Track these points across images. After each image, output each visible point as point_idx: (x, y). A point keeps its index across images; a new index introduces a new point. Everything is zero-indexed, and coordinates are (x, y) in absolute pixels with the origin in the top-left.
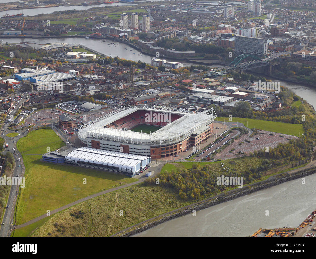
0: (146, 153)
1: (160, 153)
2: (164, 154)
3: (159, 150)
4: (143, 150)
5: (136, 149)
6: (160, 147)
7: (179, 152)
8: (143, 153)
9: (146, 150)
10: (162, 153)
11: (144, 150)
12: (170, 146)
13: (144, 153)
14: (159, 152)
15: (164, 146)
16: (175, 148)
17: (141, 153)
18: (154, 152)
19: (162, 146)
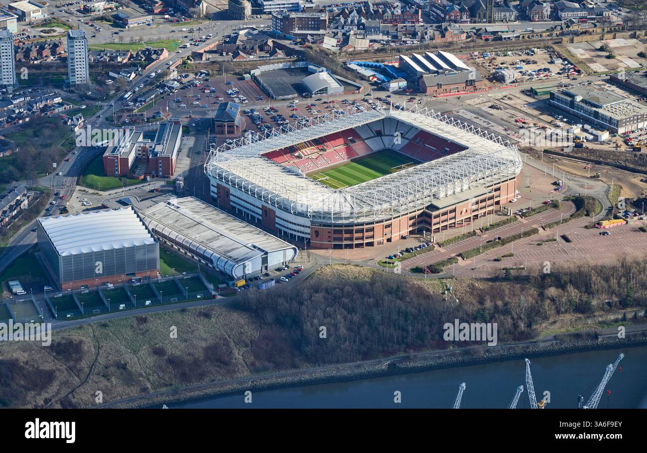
0: (303, 233)
1: (329, 239)
2: (341, 243)
3: (329, 232)
4: (298, 225)
5: (286, 221)
6: (331, 226)
7: (379, 243)
8: (298, 231)
9: (303, 226)
10: (335, 239)
11: (301, 225)
12: (355, 228)
13: (301, 232)
14: (329, 237)
15: (341, 225)
16: (371, 233)
17: (295, 231)
18: (318, 234)
19: (336, 226)
